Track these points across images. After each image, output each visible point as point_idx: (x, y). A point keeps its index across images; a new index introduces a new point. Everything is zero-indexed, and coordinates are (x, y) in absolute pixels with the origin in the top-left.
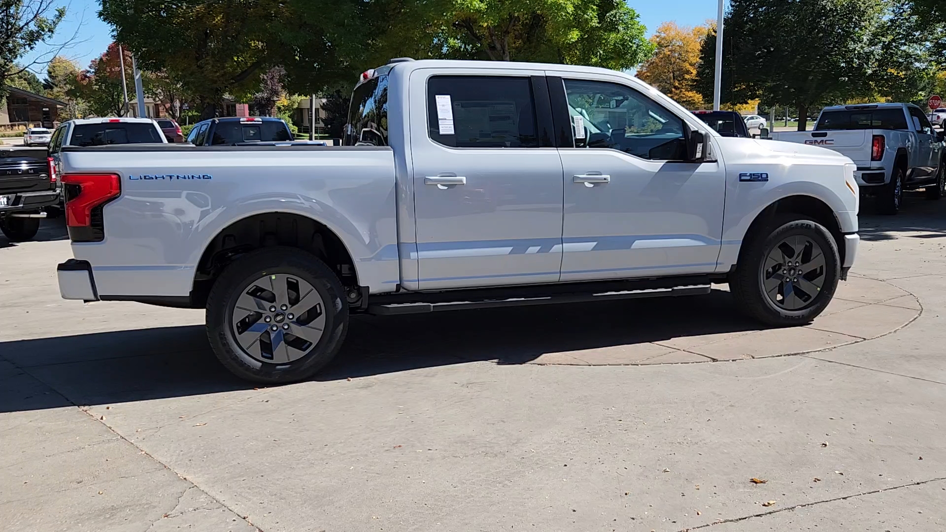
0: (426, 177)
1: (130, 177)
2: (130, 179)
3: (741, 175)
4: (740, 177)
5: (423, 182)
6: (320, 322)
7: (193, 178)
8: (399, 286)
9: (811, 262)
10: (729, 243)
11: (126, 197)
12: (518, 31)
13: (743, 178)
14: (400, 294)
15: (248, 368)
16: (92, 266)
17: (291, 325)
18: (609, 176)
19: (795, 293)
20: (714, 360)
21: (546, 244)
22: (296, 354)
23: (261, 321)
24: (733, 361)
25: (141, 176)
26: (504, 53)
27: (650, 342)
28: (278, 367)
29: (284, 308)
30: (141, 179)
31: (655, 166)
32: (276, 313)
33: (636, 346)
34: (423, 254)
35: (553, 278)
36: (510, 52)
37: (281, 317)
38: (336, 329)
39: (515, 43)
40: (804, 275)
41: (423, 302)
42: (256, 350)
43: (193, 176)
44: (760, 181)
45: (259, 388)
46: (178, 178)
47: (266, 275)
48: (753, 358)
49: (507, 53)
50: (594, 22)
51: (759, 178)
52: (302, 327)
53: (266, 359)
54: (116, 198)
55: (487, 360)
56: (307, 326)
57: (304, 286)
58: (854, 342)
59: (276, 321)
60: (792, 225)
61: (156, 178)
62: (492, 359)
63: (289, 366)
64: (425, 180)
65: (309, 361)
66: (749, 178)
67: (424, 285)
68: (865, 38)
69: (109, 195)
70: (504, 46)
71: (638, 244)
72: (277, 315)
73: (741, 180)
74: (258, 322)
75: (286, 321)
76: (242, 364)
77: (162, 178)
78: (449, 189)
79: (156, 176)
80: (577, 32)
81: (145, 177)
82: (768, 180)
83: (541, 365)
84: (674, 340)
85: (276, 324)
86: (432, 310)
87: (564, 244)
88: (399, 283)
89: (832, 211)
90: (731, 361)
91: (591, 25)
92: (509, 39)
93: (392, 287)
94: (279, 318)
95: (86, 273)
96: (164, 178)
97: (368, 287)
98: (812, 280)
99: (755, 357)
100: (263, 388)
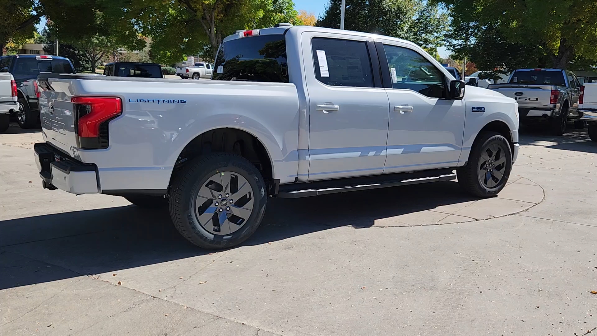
0: (317, 105)
1: (130, 100)
2: (130, 102)
3: (473, 108)
4: (472, 110)
5: (314, 108)
6: (250, 205)
7: (174, 102)
8: (297, 178)
9: (500, 160)
10: (465, 149)
11: (126, 115)
12: (220, 8)
13: (474, 110)
14: (298, 184)
15: (206, 239)
16: (98, 167)
17: (232, 207)
18: (413, 107)
19: (492, 179)
20: (477, 220)
21: (378, 149)
22: (235, 227)
23: (213, 205)
24: (486, 219)
25: (137, 100)
26: (211, 22)
27: (427, 210)
28: (225, 237)
29: (227, 196)
30: (138, 102)
31: (433, 101)
32: (222, 199)
33: (422, 212)
34: (313, 157)
35: (380, 171)
36: (215, 22)
37: (225, 202)
38: (260, 210)
39: (218, 16)
40: (496, 167)
41: (312, 189)
42: (210, 226)
43: (174, 101)
44: (481, 111)
45: (213, 253)
46: (163, 102)
47: (218, 173)
48: (495, 217)
49: (213, 22)
50: (271, 7)
51: (480, 110)
52: (239, 208)
53: (216, 232)
54: (119, 116)
55: (345, 226)
56: (242, 207)
57: (241, 180)
58: (533, 206)
59: (222, 205)
60: (493, 138)
61: (148, 101)
62: (348, 225)
63: (231, 236)
64: (316, 107)
65: (244, 232)
66: (476, 110)
67: (313, 178)
68: (405, 28)
69: (115, 113)
70: (212, 18)
71: (424, 149)
72: (223, 200)
73: (473, 111)
74: (211, 206)
75: (228, 205)
76: (202, 236)
77: (152, 102)
78: (330, 113)
79: (148, 100)
80: (262, 12)
81: (140, 100)
82: (484, 112)
83: (382, 227)
84: (438, 208)
85: (222, 207)
86: (317, 194)
87: (387, 150)
88: (297, 177)
89: (510, 130)
90: (485, 220)
91: (268, 8)
92: (215, 14)
93: (293, 179)
94: (224, 203)
95: (94, 173)
96: (153, 102)
97: (280, 179)
98: (500, 170)
99: (496, 217)
100: (215, 253)
